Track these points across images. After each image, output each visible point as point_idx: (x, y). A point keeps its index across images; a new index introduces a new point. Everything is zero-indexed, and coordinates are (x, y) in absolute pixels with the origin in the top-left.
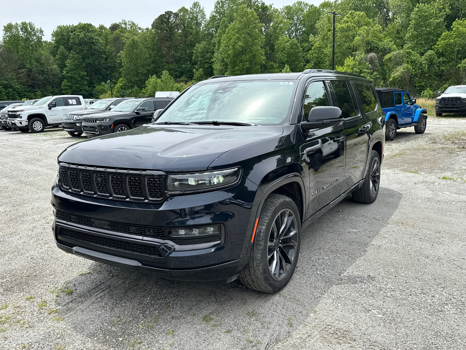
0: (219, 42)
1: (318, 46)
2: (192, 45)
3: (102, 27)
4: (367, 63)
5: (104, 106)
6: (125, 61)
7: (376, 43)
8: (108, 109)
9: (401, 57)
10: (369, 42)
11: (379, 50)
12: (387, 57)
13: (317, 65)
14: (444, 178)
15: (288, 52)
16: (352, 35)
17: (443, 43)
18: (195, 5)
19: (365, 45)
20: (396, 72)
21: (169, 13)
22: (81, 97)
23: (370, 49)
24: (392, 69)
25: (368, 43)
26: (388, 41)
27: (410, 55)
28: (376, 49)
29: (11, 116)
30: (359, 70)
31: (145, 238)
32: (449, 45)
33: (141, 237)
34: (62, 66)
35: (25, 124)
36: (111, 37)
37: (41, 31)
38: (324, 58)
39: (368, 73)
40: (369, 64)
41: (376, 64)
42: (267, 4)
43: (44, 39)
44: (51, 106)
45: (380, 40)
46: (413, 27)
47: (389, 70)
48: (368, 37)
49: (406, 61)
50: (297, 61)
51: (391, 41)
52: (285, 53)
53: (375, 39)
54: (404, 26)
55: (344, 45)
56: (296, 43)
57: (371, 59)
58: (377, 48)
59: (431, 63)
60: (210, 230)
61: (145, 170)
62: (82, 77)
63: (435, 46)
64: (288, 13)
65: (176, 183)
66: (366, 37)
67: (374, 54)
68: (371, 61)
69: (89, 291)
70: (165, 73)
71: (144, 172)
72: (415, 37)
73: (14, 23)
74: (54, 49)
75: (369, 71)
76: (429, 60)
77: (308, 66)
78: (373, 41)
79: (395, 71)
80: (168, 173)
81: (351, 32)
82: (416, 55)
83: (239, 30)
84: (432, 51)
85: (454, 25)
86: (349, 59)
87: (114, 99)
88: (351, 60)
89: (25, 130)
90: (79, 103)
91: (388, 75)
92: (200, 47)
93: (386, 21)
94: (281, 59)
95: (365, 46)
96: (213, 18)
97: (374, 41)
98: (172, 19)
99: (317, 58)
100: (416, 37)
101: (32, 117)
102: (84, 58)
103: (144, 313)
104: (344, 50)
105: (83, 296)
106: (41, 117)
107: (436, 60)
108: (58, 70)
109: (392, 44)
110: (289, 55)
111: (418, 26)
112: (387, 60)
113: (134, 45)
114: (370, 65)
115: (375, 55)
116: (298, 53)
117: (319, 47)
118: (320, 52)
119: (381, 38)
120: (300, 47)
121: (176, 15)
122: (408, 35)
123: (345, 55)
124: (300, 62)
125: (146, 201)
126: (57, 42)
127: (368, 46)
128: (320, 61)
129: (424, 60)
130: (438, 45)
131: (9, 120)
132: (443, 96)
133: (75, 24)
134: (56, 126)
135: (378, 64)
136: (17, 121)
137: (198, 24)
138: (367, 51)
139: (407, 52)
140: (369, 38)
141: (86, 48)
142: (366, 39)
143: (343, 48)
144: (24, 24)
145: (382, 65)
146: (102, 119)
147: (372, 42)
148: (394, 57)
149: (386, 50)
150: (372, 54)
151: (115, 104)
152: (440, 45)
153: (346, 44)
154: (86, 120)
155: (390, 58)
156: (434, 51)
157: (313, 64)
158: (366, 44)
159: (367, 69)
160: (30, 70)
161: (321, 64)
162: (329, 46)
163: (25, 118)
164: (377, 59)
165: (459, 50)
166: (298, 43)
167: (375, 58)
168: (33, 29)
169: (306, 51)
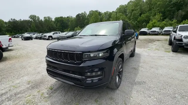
0: (90, 20)
2: (84, 21)
3: (65, 17)
5: (65, 34)
6: (70, 24)
8: (66, 34)
14: (149, 50)
18: (85, 12)
21: (79, 14)
22: (60, 32)
29: (44, 36)
32: (140, 20)
33: (74, 75)
34: (57, 26)
35: (48, 38)
36: (67, 19)
37: (52, 18)
42: (100, 12)
43: (52, 20)
44: (53, 34)
45: (125, 19)
54: (130, 16)
59: (136, 24)
60: (99, 73)
61: (75, 51)
62: (61, 28)
64: (105, 14)
65: (86, 56)
69: (58, 88)
70: (78, 27)
71: (74, 52)
73: (46, 17)
74: (55, 22)
80: (83, 52)
82: (133, 22)
83: (95, 17)
85: (141, 15)
87: (67, 32)
89: (48, 39)
90: (60, 33)
92: (86, 21)
93: (126, 15)
96: (89, 15)
98: (80, 15)
100: (133, 18)
101: (49, 37)
102: (61, 24)
103: (75, 98)
105: (56, 90)
106: (51, 37)
107: (138, 23)
108: (56, 27)
109: (128, 20)
111: (133, 16)
113: (72, 21)
121: (81, 14)
122: (131, 18)
125: (75, 62)
126: (55, 20)
131: (44, 37)
132: (141, 31)
133: (59, 17)
134: (55, 39)
136: (46, 37)
137: (86, 16)
141: (62, 22)
144: (48, 17)
146: (64, 37)
151: (68, 33)
152: (138, 20)
154: (61, 37)
160: (50, 27)
163: (47, 37)
165: (142, 21)
168: (50, 18)
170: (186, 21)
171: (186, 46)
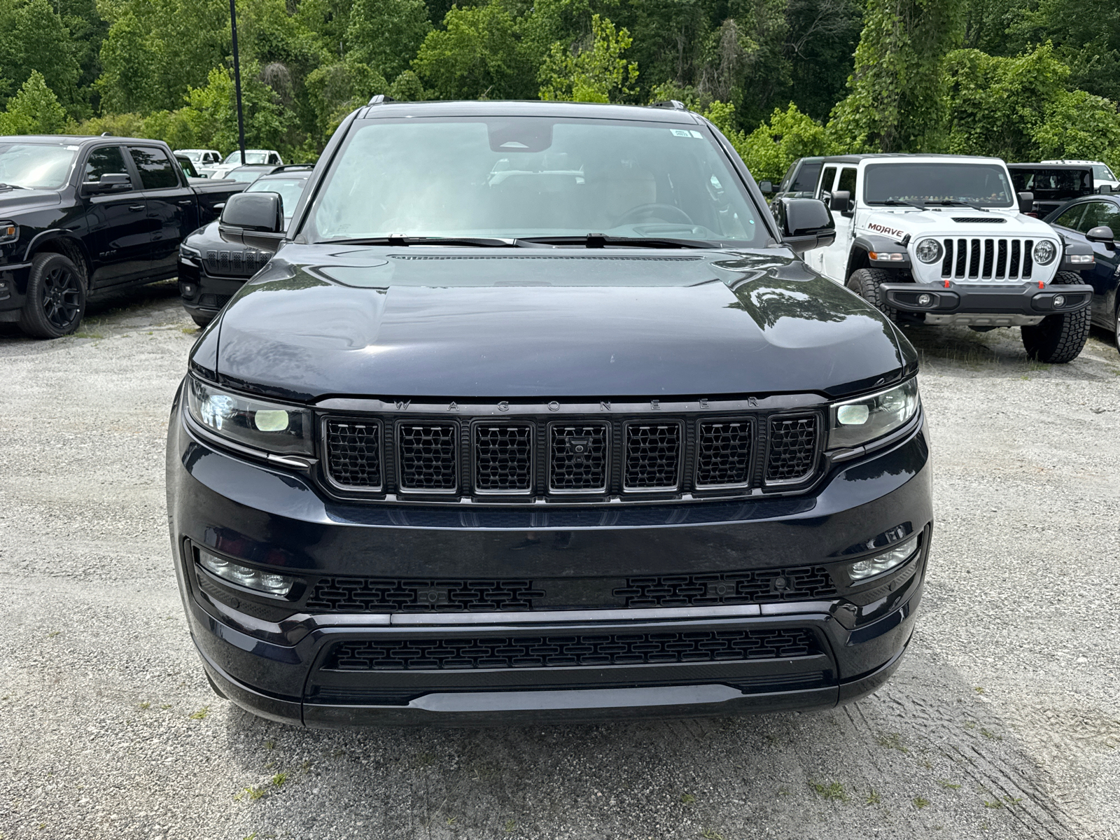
1: (127, 29)
4: (269, 88)
7: (282, 40)
9: (346, 80)
10: (264, 34)
11: (290, 58)
12: (314, 76)
13: (130, 80)
15: (28, 34)
16: (214, 11)
17: (431, 56)
19: (256, 42)
20: (341, 115)
23: (269, 51)
24: (327, 106)
25: (263, 38)
26: (308, 37)
27: (365, 76)
28: (283, 53)
30: (248, 101)
31: (769, 608)
32: (441, 62)
33: (753, 609)
38: (148, 64)
39: (273, 111)
40: (271, 90)
41: (288, 91)
45: (291, 32)
46: (362, 11)
47: (322, 109)
48: (261, 23)
49: (359, 90)
50: (57, 64)
51: (315, 39)
52: (16, 37)
53: (277, 30)
54: (340, 6)
55: (197, 36)
56: (48, 13)
57: (275, 76)
58: (285, 51)
63: (416, 61)
66: (256, 21)
67: (282, 67)
68: (276, 83)
72: (368, 35)
75: (275, 107)
76: (407, 94)
77: (105, 79)
78: (274, 34)
79: (338, 111)
81: (213, 4)
82: (377, 78)
84: (411, 73)
85: (449, 18)
86: (220, 73)
88: (225, 75)
91: (322, 121)
94: (8, 53)
95: (256, 44)
97: (277, 33)
99: (128, 61)
100: (373, 35)
104: (197, 48)
107: (422, 95)
109: (318, 45)
110: (32, 44)
111: (371, 9)
112: (314, 85)
114: (274, 93)
115: (284, 68)
116: (59, 41)
117: (130, 32)
118: (135, 46)
119: (293, 29)
120: (61, 25)
122: (352, 30)
123: (201, 60)
124: (67, 66)
125: (757, 492)
127: (264, 46)
128: (138, 69)
129: (396, 92)
130: (421, 60)
135: (292, 93)
138: (263, 58)
139: (358, 68)
140: (265, 24)
142: (257, 26)
143: (196, 43)
145: (303, 94)
147: (272, 34)
148: (332, 78)
149: (307, 60)
150: (275, 67)
152: (425, 61)
153: (202, 33)
155: (322, 81)
156: (414, 71)
157: (118, 77)
158: (257, 38)
159: (269, 101)
161: (140, 77)
162: (154, 32)
164: (289, 78)
165: (462, 76)
166: (55, 12)
167: (285, 76)
169: (77, 40)
170: (790, 112)
171: (934, 312)
